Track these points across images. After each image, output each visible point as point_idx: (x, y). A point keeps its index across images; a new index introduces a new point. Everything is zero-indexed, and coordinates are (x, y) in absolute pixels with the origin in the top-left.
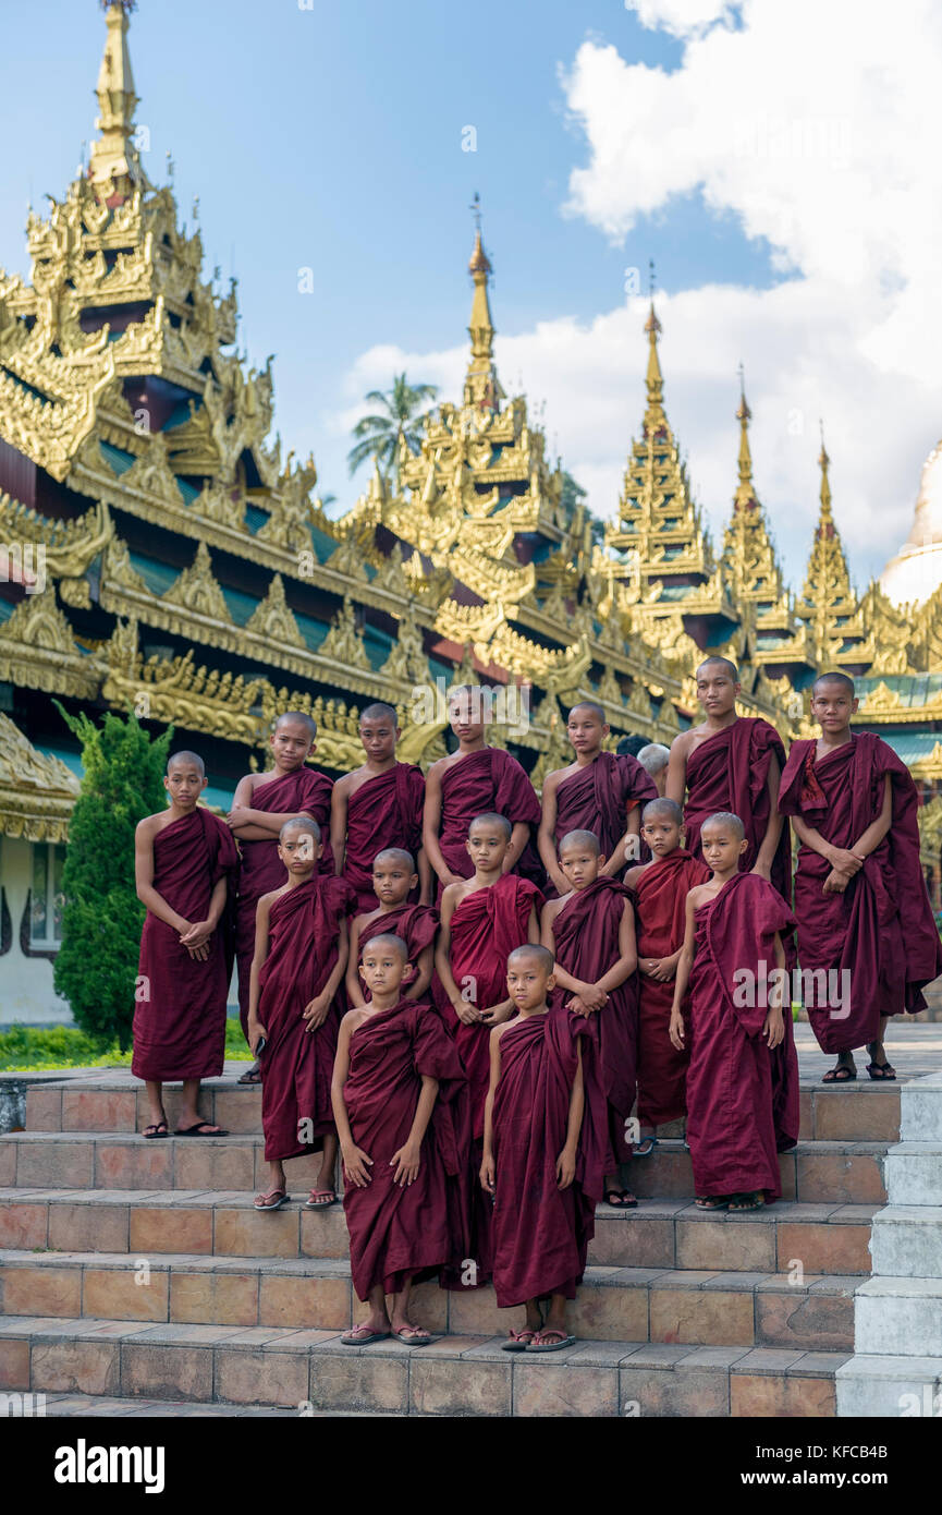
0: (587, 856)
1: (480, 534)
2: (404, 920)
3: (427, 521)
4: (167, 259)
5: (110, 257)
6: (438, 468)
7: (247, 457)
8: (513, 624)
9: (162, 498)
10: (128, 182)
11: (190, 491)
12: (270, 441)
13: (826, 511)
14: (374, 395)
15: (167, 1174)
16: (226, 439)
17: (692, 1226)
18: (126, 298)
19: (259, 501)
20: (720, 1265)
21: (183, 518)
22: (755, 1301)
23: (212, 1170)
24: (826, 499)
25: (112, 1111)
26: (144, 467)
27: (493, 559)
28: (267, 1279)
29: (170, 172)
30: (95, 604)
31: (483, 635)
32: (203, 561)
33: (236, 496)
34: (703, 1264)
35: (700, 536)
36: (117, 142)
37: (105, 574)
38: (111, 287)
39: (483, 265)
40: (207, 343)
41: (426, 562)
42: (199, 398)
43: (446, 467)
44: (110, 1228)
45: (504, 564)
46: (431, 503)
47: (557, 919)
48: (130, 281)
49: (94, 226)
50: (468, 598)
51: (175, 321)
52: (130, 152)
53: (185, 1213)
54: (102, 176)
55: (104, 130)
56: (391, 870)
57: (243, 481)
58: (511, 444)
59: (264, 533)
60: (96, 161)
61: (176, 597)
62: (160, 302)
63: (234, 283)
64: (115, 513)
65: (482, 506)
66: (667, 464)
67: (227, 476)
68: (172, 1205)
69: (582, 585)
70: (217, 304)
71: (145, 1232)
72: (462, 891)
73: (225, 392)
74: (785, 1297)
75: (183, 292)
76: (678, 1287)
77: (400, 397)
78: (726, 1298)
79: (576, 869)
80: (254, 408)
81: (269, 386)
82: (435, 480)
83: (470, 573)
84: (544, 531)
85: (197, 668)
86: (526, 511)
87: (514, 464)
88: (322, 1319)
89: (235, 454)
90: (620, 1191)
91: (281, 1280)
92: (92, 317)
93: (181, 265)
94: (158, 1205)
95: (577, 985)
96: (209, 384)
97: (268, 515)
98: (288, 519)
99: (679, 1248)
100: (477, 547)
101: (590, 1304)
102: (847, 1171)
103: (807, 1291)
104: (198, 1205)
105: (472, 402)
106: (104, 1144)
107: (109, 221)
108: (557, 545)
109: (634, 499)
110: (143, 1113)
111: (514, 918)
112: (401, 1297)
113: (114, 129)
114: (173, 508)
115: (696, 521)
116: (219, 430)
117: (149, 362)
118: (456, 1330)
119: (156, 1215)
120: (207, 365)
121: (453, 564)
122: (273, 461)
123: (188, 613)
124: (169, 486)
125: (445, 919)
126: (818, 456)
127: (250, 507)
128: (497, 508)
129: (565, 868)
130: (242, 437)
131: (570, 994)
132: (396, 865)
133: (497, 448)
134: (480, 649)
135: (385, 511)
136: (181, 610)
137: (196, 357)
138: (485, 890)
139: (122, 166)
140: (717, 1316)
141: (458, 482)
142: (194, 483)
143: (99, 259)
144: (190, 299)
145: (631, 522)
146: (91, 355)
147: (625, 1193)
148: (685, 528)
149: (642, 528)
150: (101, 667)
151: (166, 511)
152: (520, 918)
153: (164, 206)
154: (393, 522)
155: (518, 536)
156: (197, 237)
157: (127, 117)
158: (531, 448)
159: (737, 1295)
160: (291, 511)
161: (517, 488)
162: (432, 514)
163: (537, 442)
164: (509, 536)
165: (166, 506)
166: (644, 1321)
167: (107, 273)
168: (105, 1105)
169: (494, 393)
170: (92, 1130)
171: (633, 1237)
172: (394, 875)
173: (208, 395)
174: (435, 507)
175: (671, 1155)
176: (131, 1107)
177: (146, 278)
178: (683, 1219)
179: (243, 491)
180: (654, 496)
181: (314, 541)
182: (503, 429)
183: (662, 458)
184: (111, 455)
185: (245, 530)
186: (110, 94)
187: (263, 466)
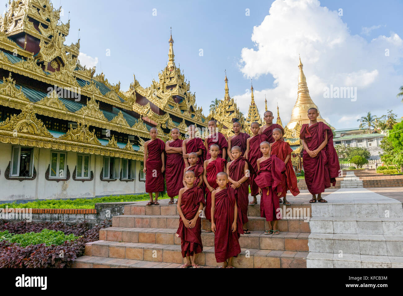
0: (238, 152)
1: (227, 119)
2: (196, 168)
3: (219, 117)
4: (179, 78)
5: (171, 78)
6: (221, 109)
7: (191, 107)
8: (232, 131)
9: (178, 113)
10: (173, 67)
11: (183, 112)
12: (195, 105)
13: (279, 115)
14: (213, 101)
15: (149, 224)
16: (188, 104)
17: (264, 239)
18: (173, 84)
19: (193, 114)
20: (271, 249)
21: (181, 116)
22: (280, 260)
23: (158, 224)
24: (278, 114)
25: (140, 211)
26: (175, 108)
27: (229, 122)
28: (164, 251)
29: (179, 66)
30: (167, 128)
31: (228, 133)
32: (184, 121)
33: (190, 112)
34: (267, 248)
35: (260, 119)
36: (171, 62)
37: (168, 123)
38: (171, 83)
39: (227, 80)
40: (185, 90)
41: (219, 123)
42: (184, 98)
43: (222, 109)
44: (135, 237)
45: (231, 123)
46: (220, 114)
47: (230, 166)
48: (174, 82)
49: (168, 74)
50: (226, 128)
51: (180, 87)
52: (173, 63)
53: (150, 234)
54: (169, 67)
55: (169, 60)
56: (193, 157)
57: (191, 111)
58: (232, 105)
59: (194, 118)
60: (168, 65)
61: (180, 127)
62: (178, 85)
63: (189, 82)
64: (170, 114)
65: (227, 115)
66: (255, 108)
67: (188, 109)
68: (147, 232)
69: (243, 126)
70: (187, 85)
71: (142, 238)
72: (208, 162)
73: (188, 98)
74: (288, 259)
75: (182, 83)
76: (261, 256)
77: (216, 102)
78: (273, 259)
79: (235, 155)
80: (192, 100)
81: (195, 97)
82: (220, 111)
83: (226, 124)
84: (237, 118)
85: (182, 137)
86: (234, 115)
87: (232, 108)
88: (177, 261)
89: (190, 107)
90: (246, 230)
91: (167, 251)
92: (168, 87)
93: (181, 79)
94: (144, 232)
95: (233, 182)
96: (186, 96)
97: (195, 115)
98: (198, 116)
99: (260, 244)
100: (227, 121)
101: (239, 259)
102: (300, 225)
103: (294, 258)
104: (152, 232)
105: (226, 100)
106: (136, 218)
107: (170, 73)
108: (239, 120)
109: (250, 114)
110: (147, 211)
111: (221, 167)
112: (194, 257)
113: (171, 60)
114: (180, 114)
115: (259, 117)
116: (187, 103)
117: (177, 93)
118: (207, 265)
119: (144, 234)
120: (185, 94)
121: (223, 123)
122: (196, 108)
123: (182, 129)
124: (179, 111)
125: (205, 168)
126: (277, 108)
127: (192, 114)
128: (230, 115)
129: (232, 154)
130: (191, 104)
131: (232, 184)
132: (194, 156)
133: (229, 106)
134: (228, 135)
135: (213, 115)
136: (181, 129)
137: (184, 93)
138: (214, 161)
139: (172, 65)
140: (271, 263)
141: (224, 111)
142: (183, 111)
143: (169, 79)
144: (183, 84)
145: (250, 117)
146: (168, 93)
147: (247, 230)
148: (257, 118)
149: (251, 118)
150: (168, 137)
151: (179, 115)
152: (222, 167)
153: (179, 71)
154: (214, 117)
155: (233, 119)
156: (183, 75)
157: (173, 58)
158: (234, 106)
159: (275, 258)
160: (198, 115)
161: (233, 112)
162: (220, 116)
163: (235, 105)
164: (232, 119)
165: (179, 114)
166: (252, 264)
167: (170, 81)
168: (139, 209)
169: (229, 98)
170: (137, 214)
171: (250, 241)
172: (193, 158)
173: (185, 98)
174: (220, 115)
175: (258, 221)
176: (144, 210)
177: (176, 81)
178: (261, 237)
179: (191, 112)
180: (253, 113)
181: (202, 119)
182: (230, 103)
183: (254, 108)
184: (171, 107)
185: (191, 117)
186: (170, 55)
187: (194, 108)
